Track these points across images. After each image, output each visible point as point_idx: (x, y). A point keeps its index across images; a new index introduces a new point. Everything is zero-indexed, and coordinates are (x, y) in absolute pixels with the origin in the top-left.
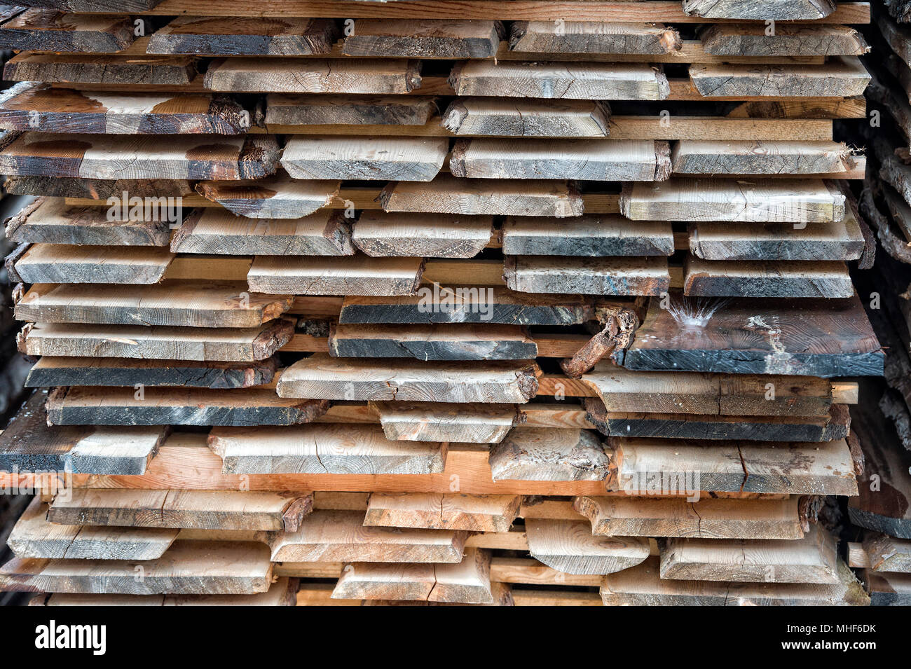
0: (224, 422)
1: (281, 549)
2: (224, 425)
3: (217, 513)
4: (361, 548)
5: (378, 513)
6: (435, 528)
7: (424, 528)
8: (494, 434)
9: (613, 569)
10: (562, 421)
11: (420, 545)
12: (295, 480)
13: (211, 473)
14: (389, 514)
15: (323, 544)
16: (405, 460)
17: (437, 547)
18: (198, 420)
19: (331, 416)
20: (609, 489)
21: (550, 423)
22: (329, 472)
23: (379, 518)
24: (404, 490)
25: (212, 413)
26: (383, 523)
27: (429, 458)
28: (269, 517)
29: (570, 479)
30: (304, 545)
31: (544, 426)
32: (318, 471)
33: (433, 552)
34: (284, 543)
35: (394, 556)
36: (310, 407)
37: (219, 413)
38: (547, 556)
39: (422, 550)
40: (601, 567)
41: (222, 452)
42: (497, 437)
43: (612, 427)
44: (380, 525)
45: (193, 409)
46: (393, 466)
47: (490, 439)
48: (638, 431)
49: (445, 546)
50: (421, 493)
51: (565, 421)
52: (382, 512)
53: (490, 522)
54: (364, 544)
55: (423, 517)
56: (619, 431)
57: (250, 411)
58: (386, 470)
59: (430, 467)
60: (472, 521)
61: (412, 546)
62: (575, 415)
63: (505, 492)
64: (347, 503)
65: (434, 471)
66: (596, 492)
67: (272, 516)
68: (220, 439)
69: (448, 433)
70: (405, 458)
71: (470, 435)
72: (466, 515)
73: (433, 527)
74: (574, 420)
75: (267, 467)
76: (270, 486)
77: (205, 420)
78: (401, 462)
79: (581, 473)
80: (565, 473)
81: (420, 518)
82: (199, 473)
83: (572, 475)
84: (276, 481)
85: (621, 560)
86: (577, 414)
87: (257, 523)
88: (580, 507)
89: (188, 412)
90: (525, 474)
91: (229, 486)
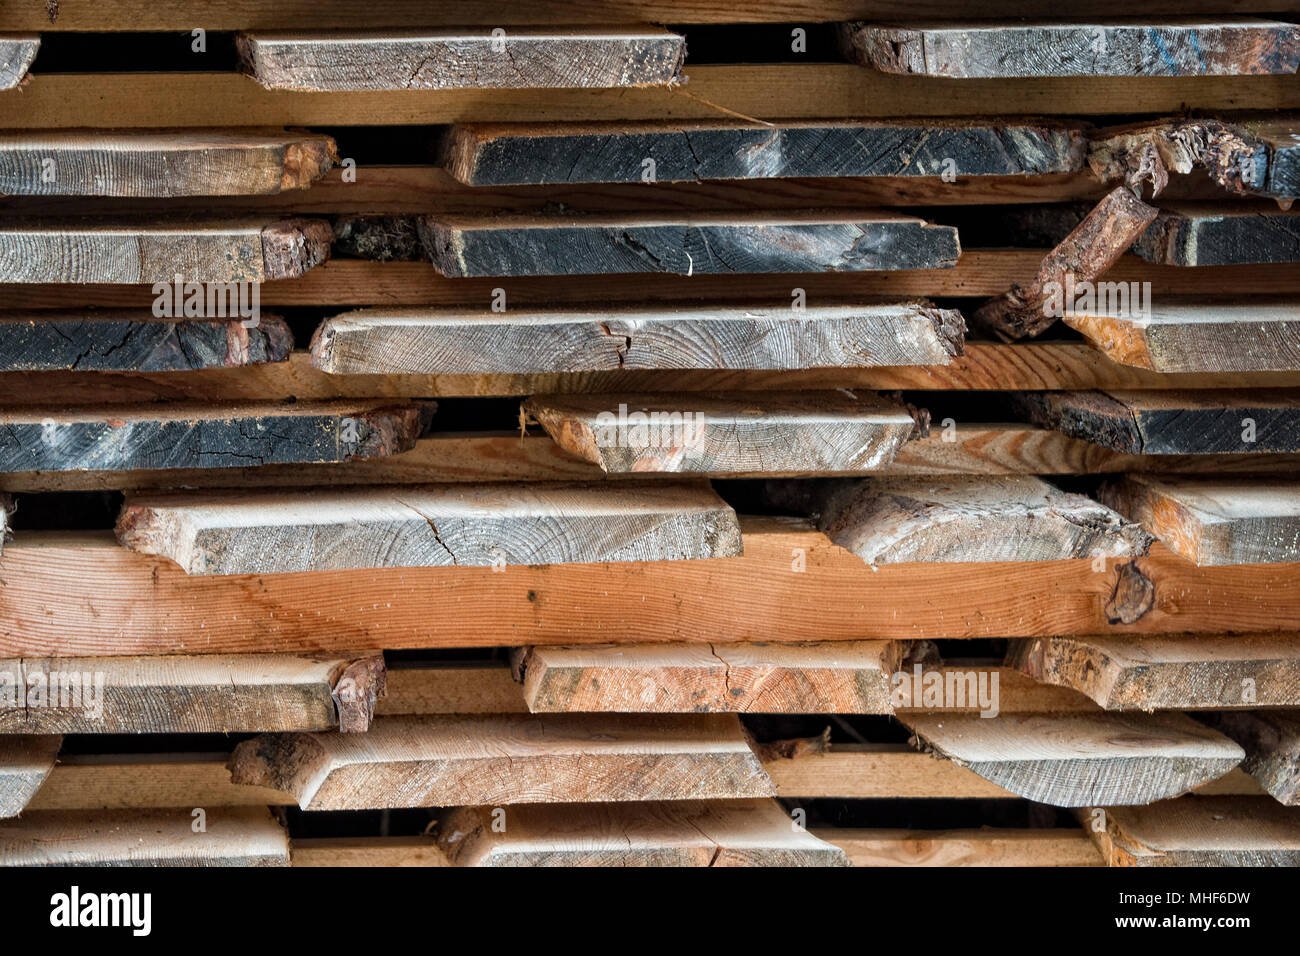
0: (176, 460)
1: (329, 778)
2: (178, 466)
3: (167, 690)
4: (529, 769)
5: (566, 680)
6: (711, 710)
7: (684, 711)
8: (873, 446)
9: (1163, 789)
10: (985, 458)
11: (677, 756)
12: (338, 624)
13: (126, 611)
14: (595, 681)
15: (434, 763)
16: (647, 527)
17: (717, 759)
18: (109, 458)
19: (415, 465)
20: (1112, 615)
21: (956, 463)
22: (461, 561)
23: (571, 691)
24: (611, 636)
25: (145, 437)
26: (581, 703)
27: (708, 518)
28: (298, 695)
29: (1062, 556)
30: (388, 765)
31: (941, 471)
32: (431, 561)
33: (710, 773)
34: (335, 763)
35: (610, 787)
36: (385, 420)
37: (163, 437)
38: (1000, 763)
39: (682, 767)
40: (1135, 785)
41: (167, 542)
42: (880, 453)
43: (1151, 429)
44: (575, 708)
45: (97, 430)
46: (618, 541)
47: (862, 458)
48: (1213, 439)
49: (739, 757)
50: (653, 643)
51: (994, 457)
52: (578, 675)
53: (850, 689)
54: (537, 758)
55: (683, 682)
56: (1167, 441)
57: (242, 429)
58: (602, 551)
59: (711, 540)
60: (804, 688)
61: (657, 758)
62: (1017, 442)
63: (858, 632)
64: (447, 696)
65: (719, 553)
66: (1082, 624)
67: (307, 692)
68: (158, 511)
69: (758, 448)
70: (647, 521)
71: (814, 452)
72: (790, 675)
73: (706, 707)
74: (1016, 454)
75: (305, 553)
76: (276, 641)
77: (126, 456)
78: (637, 532)
79: (1091, 540)
80: (1051, 539)
81: (674, 686)
82: (96, 614)
83: (1068, 545)
84: (290, 627)
85: (1182, 765)
86: (1024, 437)
87: (269, 712)
88: (1042, 663)
89: (84, 440)
90: (950, 546)
91: (169, 644)
